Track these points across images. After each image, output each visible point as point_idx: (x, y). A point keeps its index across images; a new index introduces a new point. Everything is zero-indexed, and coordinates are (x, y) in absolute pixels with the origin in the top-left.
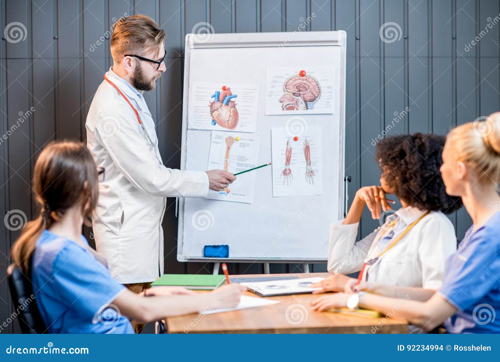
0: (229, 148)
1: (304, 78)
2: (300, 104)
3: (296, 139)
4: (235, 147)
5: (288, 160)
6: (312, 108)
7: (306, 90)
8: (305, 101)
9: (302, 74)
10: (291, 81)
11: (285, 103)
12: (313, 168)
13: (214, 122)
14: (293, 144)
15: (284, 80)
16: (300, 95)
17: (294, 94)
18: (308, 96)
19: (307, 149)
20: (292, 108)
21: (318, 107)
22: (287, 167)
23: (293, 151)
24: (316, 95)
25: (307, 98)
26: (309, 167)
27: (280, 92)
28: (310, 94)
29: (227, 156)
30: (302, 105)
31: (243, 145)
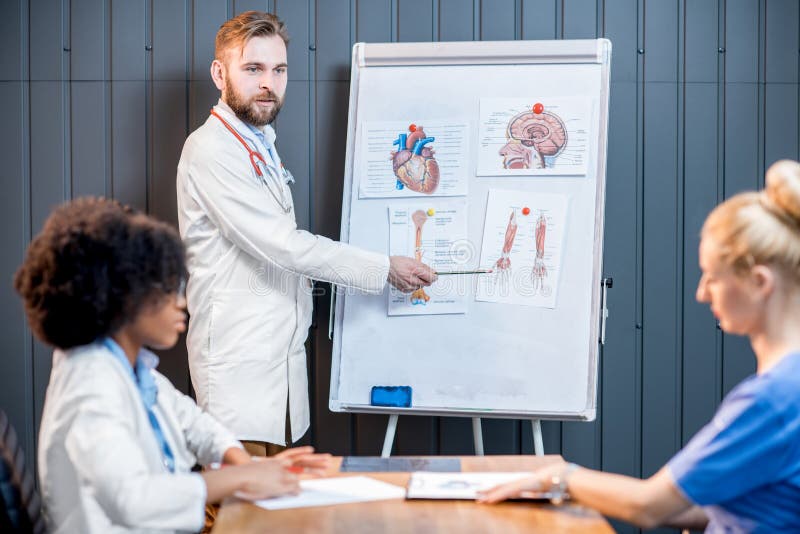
0: (419, 229)
1: (541, 115)
2: (532, 158)
3: (526, 212)
4: (429, 226)
5: (508, 245)
6: (552, 165)
7: (544, 135)
8: (542, 155)
9: (538, 109)
10: (519, 121)
11: (509, 157)
12: (546, 262)
13: (401, 185)
14: (520, 219)
15: (508, 119)
17: (523, 142)
18: (547, 145)
19: (541, 231)
20: (519, 165)
21: (562, 163)
22: (505, 256)
23: (518, 231)
24: (559, 144)
25: (545, 149)
26: (539, 261)
27: (500, 137)
28: (549, 143)
29: (418, 242)
30: (536, 161)
31: (441, 222)
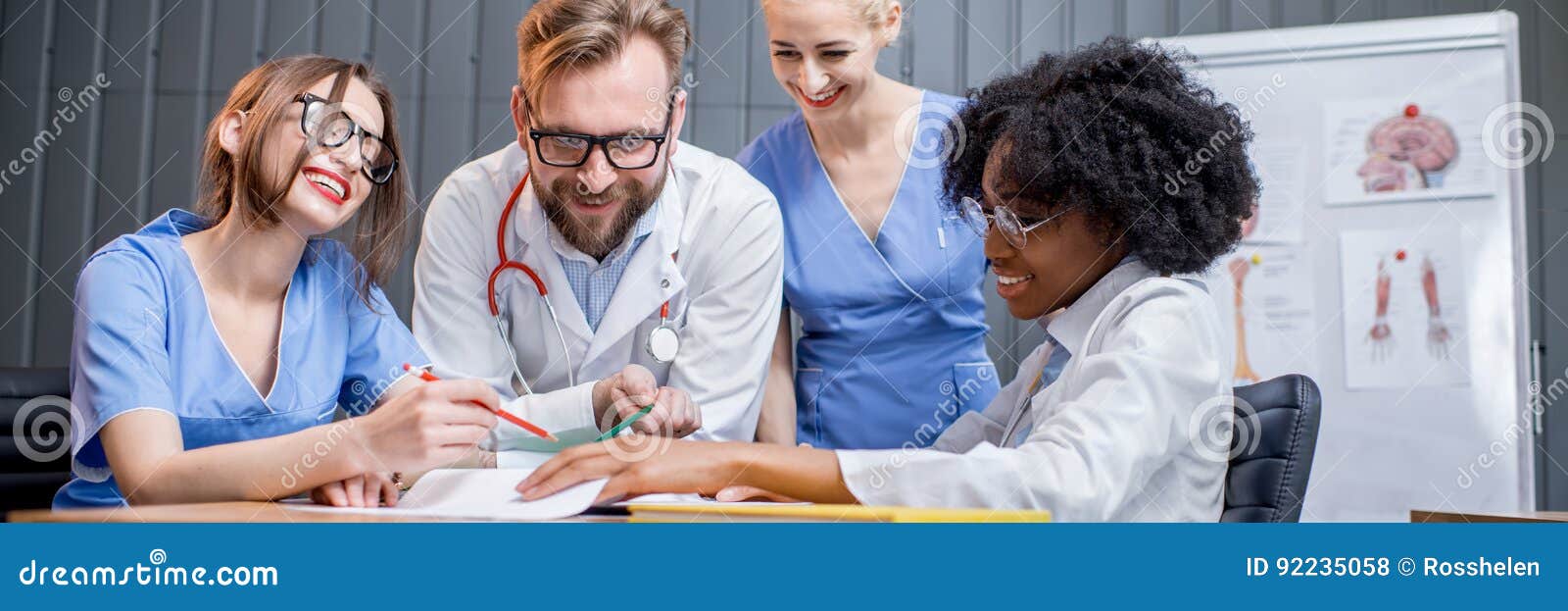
0: (1239, 284)
1: (1416, 120)
2: (1407, 178)
3: (1401, 256)
4: (1253, 278)
5: (1382, 305)
6: (1439, 185)
7: (1422, 145)
8: (1422, 172)
9: (1411, 112)
10: (1384, 130)
11: (1373, 178)
12: (1446, 321)
14: (1394, 268)
15: (1364, 130)
16: (1406, 159)
17: (1394, 157)
18: (1428, 157)
19: (1430, 280)
20: (1388, 188)
21: (1454, 182)
22: (1382, 321)
23: (1394, 284)
24: (1447, 155)
25: (1426, 164)
26: (1435, 320)
27: (1357, 152)
28: (1432, 155)
29: (1239, 301)
30: (1413, 179)
31: (1272, 272)
